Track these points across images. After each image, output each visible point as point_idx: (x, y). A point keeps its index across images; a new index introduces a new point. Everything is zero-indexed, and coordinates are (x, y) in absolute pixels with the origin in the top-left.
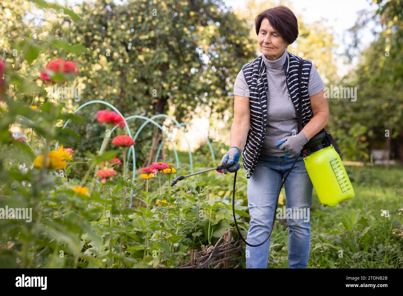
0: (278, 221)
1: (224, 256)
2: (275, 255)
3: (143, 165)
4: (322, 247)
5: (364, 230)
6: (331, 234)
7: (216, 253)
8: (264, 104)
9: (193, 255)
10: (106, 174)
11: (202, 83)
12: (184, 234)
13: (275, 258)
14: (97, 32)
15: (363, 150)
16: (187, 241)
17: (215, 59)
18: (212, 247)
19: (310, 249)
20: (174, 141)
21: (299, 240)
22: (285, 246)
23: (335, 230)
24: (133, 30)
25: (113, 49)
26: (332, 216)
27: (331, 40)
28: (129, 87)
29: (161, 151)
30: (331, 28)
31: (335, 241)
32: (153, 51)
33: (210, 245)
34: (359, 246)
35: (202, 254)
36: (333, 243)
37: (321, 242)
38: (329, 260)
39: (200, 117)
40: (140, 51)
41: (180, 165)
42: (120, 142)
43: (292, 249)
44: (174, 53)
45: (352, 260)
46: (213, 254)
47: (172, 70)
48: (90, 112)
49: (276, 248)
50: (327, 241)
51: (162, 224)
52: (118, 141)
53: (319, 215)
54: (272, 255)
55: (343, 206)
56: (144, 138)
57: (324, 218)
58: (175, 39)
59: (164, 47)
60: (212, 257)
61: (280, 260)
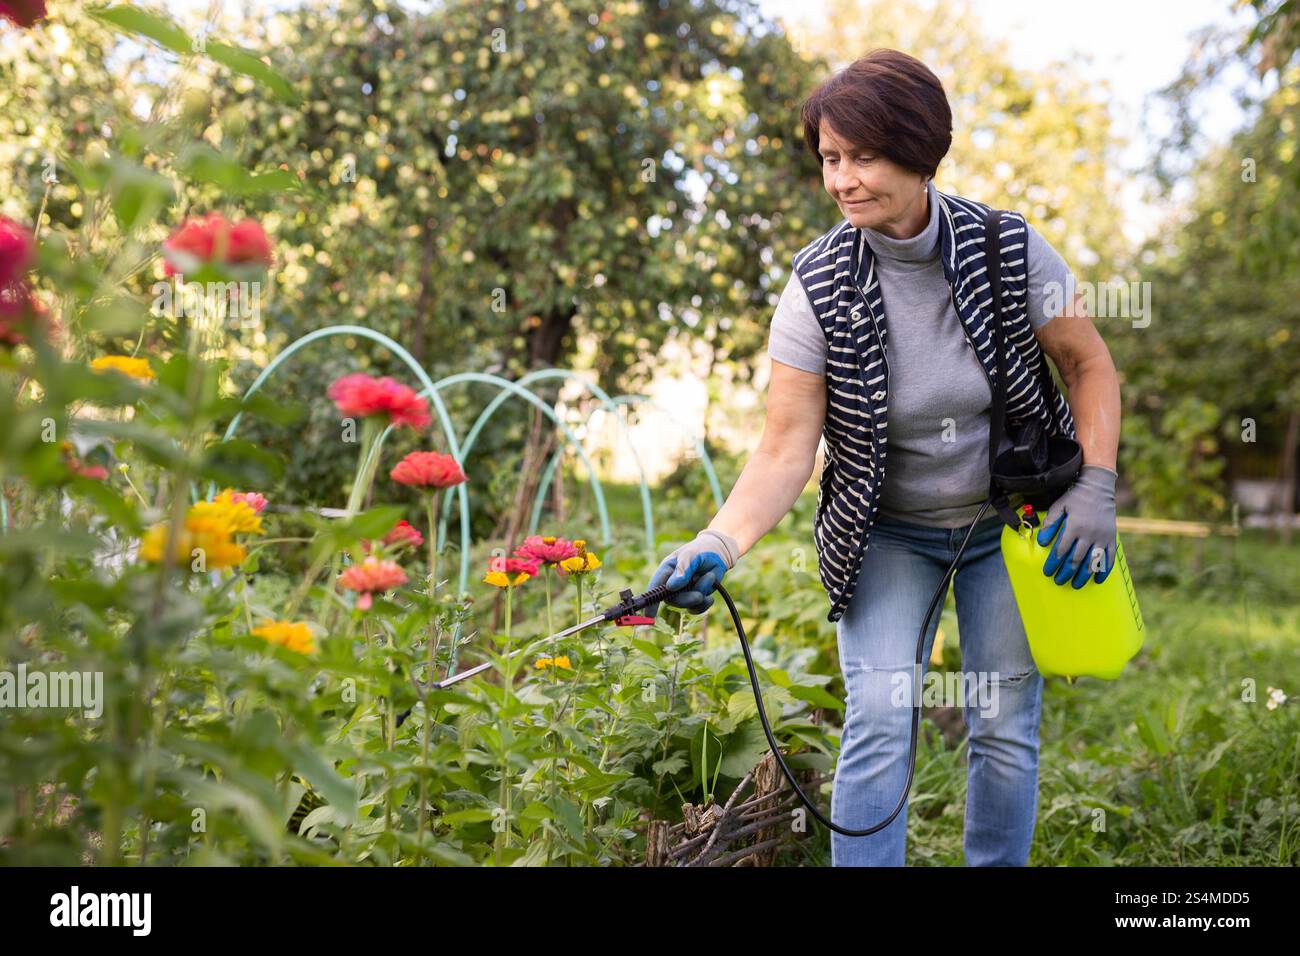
0: (929, 722)
1: (755, 838)
2: (922, 832)
3: (495, 533)
4: (1073, 807)
5: (1210, 754)
6: (1104, 764)
7: (730, 827)
8: (876, 388)
9: (657, 837)
10: (373, 579)
11: (682, 266)
12: (625, 764)
13: (923, 840)
14: (347, 101)
15: (1207, 482)
16: (636, 787)
17: (727, 187)
18: (717, 810)
19: (1036, 813)
20: (593, 455)
21: (1004, 784)
22: (953, 802)
23: (1117, 749)
24: (461, 95)
25: (397, 156)
26: (1107, 702)
27: (1105, 122)
28: (449, 276)
29: (551, 487)
30: (1105, 83)
31: (1116, 789)
32: (524, 163)
33: (710, 804)
34: (1196, 805)
35: (684, 833)
36: (1109, 795)
37: (1072, 789)
38: (1097, 850)
39: (676, 376)
40: (485, 161)
41: (612, 536)
42: (416, 475)
43: (977, 814)
44: (593, 168)
45: (1174, 850)
46: (722, 830)
47: (588, 222)
48: (324, 360)
49: (925, 809)
50: (1090, 786)
51: (555, 737)
52: (409, 470)
53: (1063, 698)
54: (910, 832)
55: (1143, 668)
56: (496, 443)
57: (1078, 709)
58: (596, 122)
59: (561, 150)
60: (716, 842)
61: (938, 848)
